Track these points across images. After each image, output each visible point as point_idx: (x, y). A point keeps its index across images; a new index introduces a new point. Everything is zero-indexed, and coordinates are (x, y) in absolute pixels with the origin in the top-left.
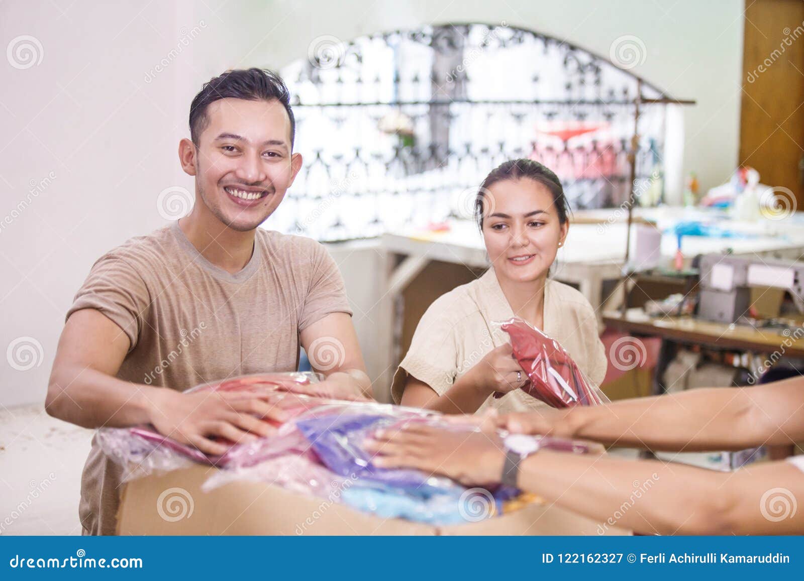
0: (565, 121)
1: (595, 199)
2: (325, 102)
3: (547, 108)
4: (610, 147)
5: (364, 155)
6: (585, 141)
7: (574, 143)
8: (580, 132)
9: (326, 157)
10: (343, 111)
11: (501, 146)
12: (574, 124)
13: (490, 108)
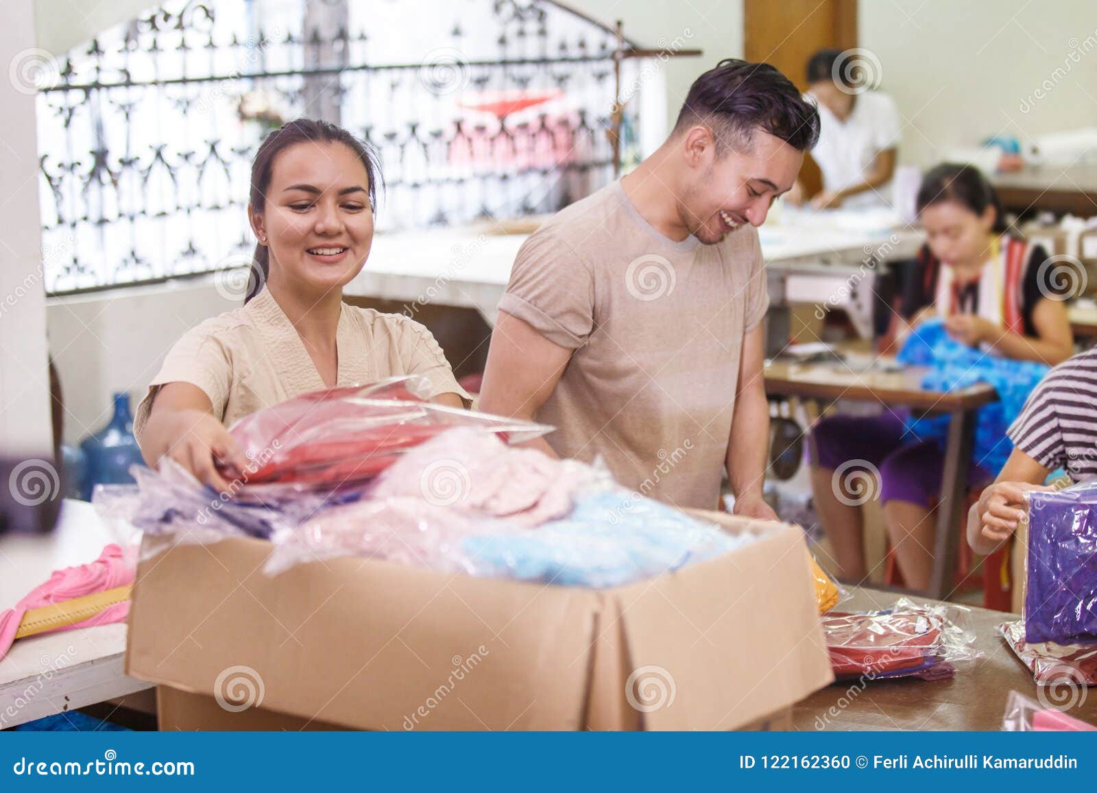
0: (501, 89)
1: (547, 199)
2: (163, 78)
3: (476, 72)
4: (564, 123)
5: (222, 150)
6: (530, 116)
7: (513, 120)
8: (523, 104)
9: (170, 156)
10: (192, 89)
11: (414, 129)
12: (513, 93)
13: (396, 74)
